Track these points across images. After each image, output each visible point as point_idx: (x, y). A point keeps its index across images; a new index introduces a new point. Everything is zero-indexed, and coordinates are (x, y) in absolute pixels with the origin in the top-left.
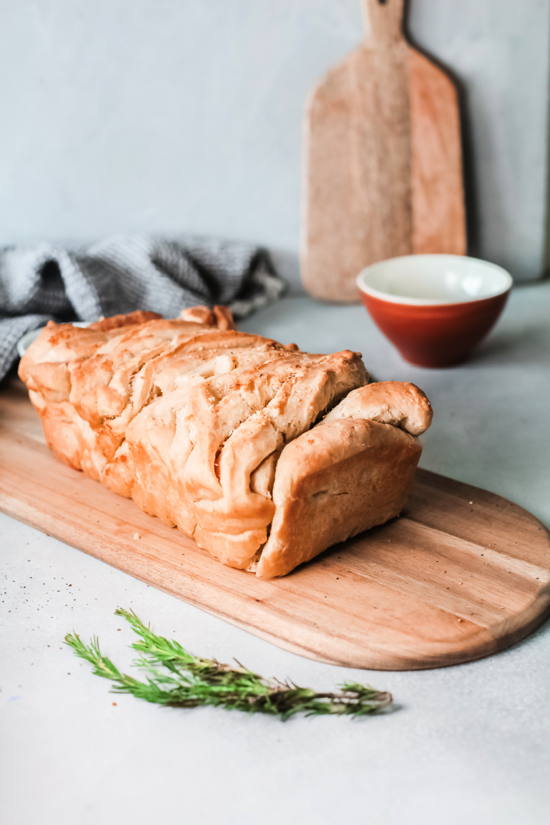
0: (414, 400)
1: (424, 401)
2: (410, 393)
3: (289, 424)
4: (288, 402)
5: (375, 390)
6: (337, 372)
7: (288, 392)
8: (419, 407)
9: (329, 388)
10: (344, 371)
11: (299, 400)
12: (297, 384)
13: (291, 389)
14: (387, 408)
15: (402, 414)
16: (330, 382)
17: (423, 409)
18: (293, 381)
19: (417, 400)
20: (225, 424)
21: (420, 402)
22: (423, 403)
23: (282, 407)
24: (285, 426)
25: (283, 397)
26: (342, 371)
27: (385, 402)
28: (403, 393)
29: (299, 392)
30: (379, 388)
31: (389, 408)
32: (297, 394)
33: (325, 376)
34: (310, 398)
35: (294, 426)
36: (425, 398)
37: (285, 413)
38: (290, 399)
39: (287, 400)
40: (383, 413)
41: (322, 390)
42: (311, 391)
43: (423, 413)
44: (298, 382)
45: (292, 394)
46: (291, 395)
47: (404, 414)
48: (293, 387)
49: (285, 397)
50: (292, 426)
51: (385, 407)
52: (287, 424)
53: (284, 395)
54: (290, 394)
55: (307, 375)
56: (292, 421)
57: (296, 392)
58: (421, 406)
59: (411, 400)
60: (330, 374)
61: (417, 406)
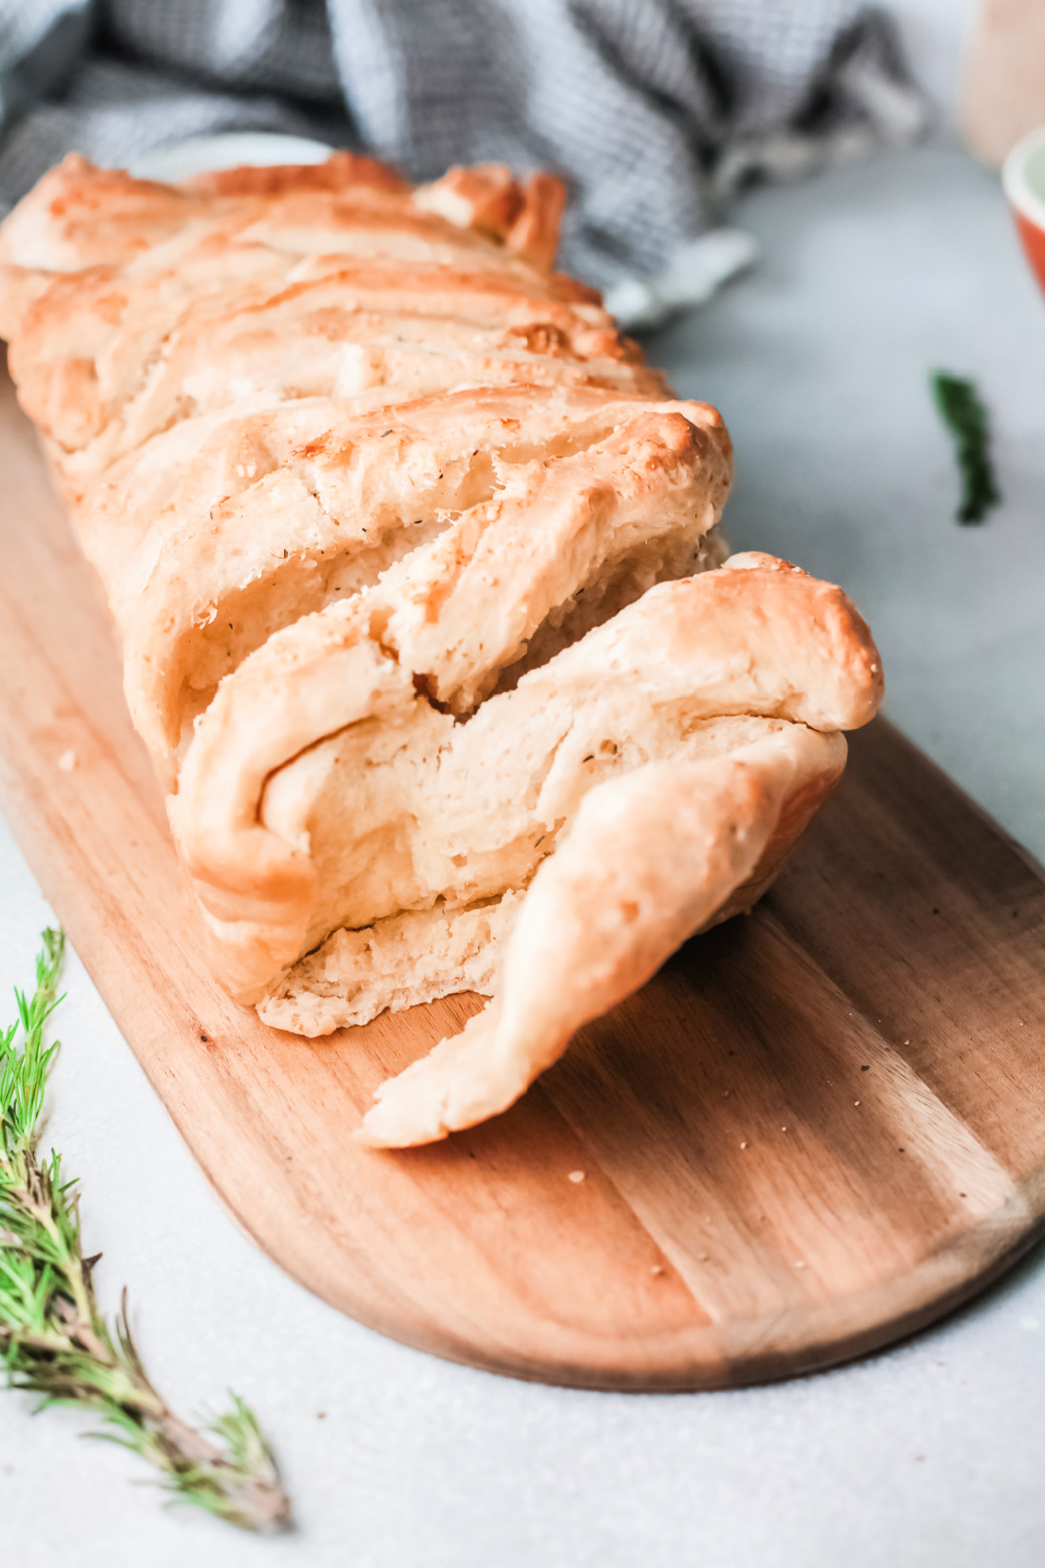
0: (831, 653)
1: (862, 659)
2: (823, 628)
3: (449, 654)
4: (460, 582)
5: (723, 601)
6: (625, 495)
7: (467, 551)
8: (844, 674)
9: (588, 540)
10: (646, 489)
11: (490, 581)
12: (502, 522)
13: (480, 536)
14: (747, 665)
15: (791, 687)
16: (592, 528)
17: (855, 682)
18: (491, 515)
19: (840, 654)
20: (236, 552)
21: (848, 662)
22: (857, 665)
23: (434, 600)
24: (437, 657)
25: (448, 568)
26: (641, 490)
27: (743, 645)
28: (803, 623)
29: (498, 550)
30: (740, 593)
31: (753, 664)
32: (491, 559)
33: (584, 510)
34: (523, 580)
35: (465, 655)
36: (864, 653)
37: (440, 619)
38: (466, 573)
39: (456, 576)
40: (732, 677)
41: (564, 553)
42: (533, 554)
43: (852, 691)
44: (506, 517)
45: (477, 556)
46: (474, 561)
47: (795, 684)
48: (487, 531)
49: (453, 568)
50: (458, 657)
51: (739, 662)
52: (443, 654)
53: (453, 558)
54: (470, 558)
55: (537, 495)
56: (460, 642)
57: (490, 551)
58: (850, 674)
59: (823, 652)
60: (601, 499)
61: (837, 672)
